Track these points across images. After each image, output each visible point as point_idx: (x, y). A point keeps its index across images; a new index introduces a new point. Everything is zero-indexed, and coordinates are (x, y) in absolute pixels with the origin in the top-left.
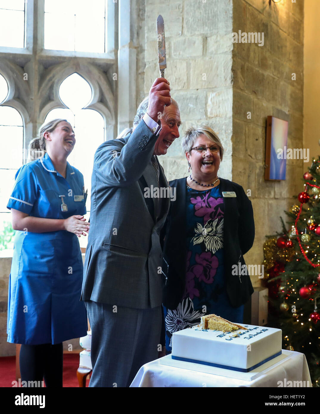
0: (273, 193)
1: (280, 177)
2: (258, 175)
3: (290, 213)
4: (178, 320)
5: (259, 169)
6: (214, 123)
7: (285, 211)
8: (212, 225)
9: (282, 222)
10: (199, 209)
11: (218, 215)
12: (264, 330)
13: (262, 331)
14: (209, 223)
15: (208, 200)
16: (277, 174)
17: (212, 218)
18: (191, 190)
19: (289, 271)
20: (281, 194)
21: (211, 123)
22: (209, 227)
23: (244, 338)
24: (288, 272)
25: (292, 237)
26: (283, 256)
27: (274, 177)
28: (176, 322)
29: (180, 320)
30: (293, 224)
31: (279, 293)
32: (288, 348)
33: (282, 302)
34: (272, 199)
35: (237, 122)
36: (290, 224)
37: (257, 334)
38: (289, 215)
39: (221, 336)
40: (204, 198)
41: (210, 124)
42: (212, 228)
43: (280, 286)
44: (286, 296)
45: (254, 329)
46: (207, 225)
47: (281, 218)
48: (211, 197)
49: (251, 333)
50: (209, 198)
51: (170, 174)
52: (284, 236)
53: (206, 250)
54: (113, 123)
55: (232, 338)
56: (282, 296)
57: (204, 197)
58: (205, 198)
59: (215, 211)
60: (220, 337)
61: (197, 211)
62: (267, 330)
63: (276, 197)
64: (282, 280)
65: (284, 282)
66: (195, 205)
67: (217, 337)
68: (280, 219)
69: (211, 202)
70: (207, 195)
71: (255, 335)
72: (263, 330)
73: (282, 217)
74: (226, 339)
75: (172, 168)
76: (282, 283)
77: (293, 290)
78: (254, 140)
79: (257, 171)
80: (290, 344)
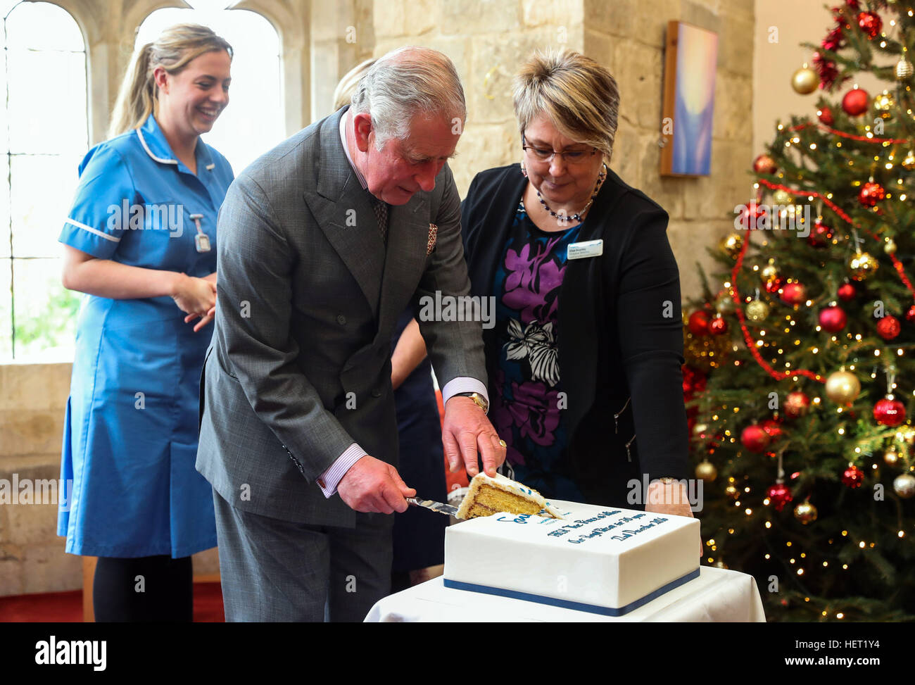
0: (679, 205)
1: (698, 169)
2: (646, 164)
3: (722, 253)
5: (647, 150)
7: (708, 249)
9: (702, 274)
10: (512, 290)
12: (658, 521)
13: (653, 523)
16: (690, 160)
19: (718, 389)
20: (698, 208)
21: (533, 41)
22: (539, 332)
23: (612, 538)
24: (715, 390)
25: (725, 310)
26: (704, 354)
27: (683, 169)
30: (728, 278)
31: (695, 439)
33: (702, 461)
34: (677, 220)
35: (594, 37)
36: (721, 278)
37: (641, 530)
38: (720, 257)
39: (558, 533)
41: (530, 41)
42: (544, 334)
43: (695, 423)
44: (710, 446)
45: (634, 517)
46: (532, 328)
47: (698, 264)
49: (626, 526)
52: (706, 306)
53: (533, 378)
54: (300, 43)
55: (583, 538)
56: (701, 446)
59: (548, 304)
60: (555, 535)
61: (507, 292)
62: (665, 520)
63: (688, 215)
64: (701, 409)
65: (705, 413)
67: (549, 535)
68: (696, 267)
71: (637, 531)
72: (655, 520)
73: (702, 262)
74: (569, 540)
76: (702, 418)
77: (728, 433)
78: (636, 78)
79: (643, 154)
80: (720, 559)
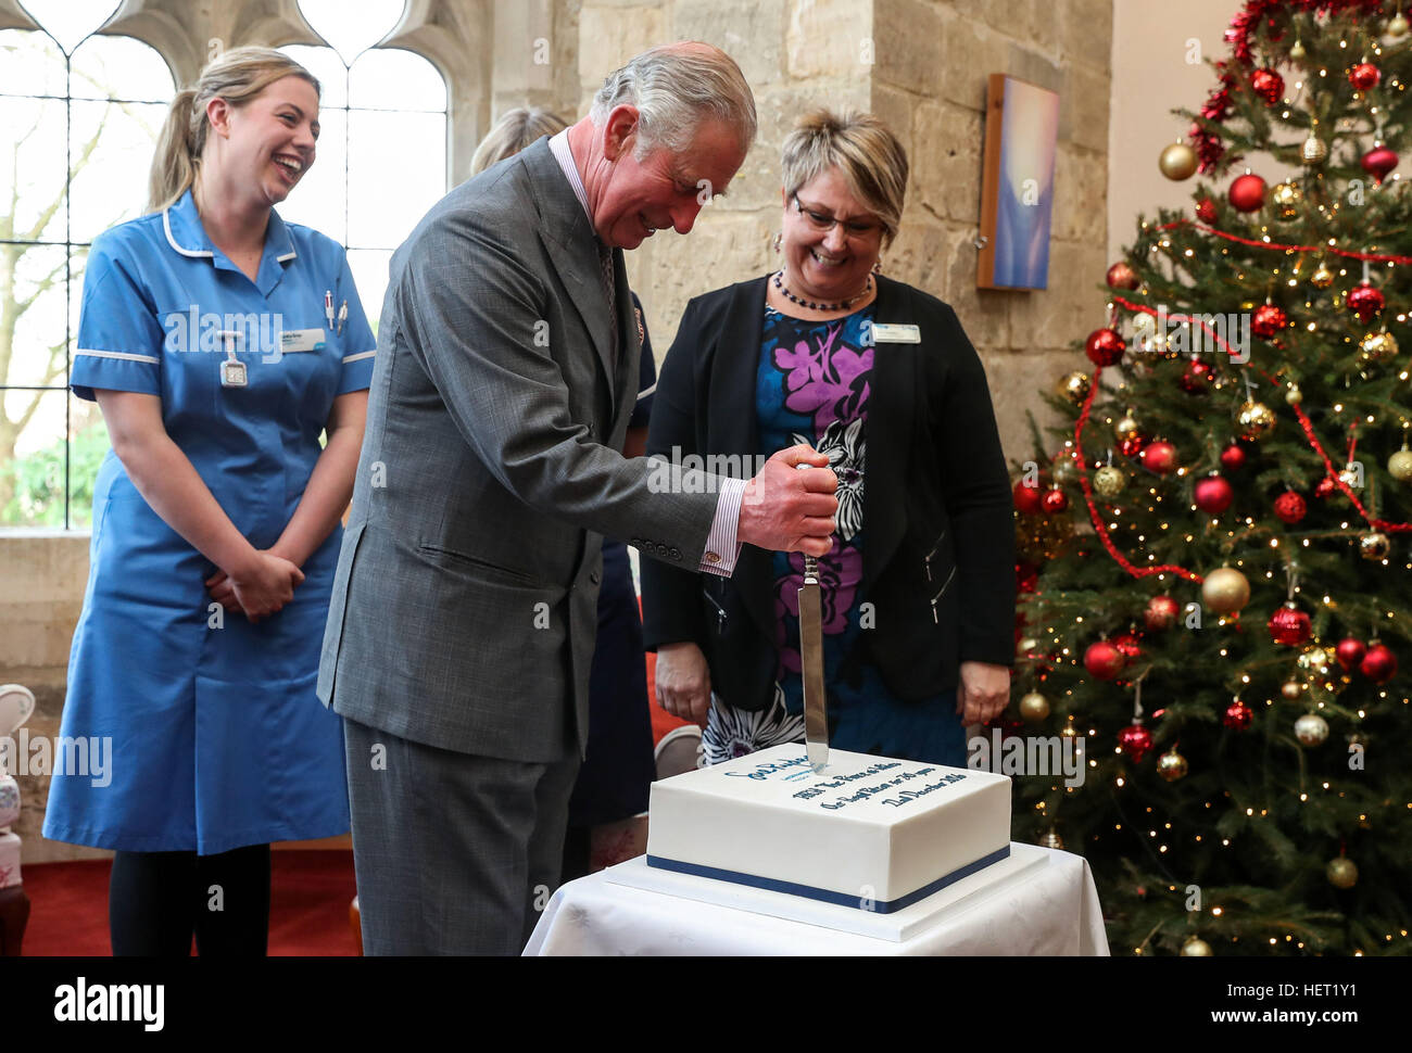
0: (1003, 333)
1: (1030, 280)
2: (956, 272)
3: (1060, 397)
4: (736, 744)
5: (959, 252)
6: (811, 98)
7: (1042, 393)
8: (842, 442)
9: (1034, 427)
10: (799, 389)
11: (862, 406)
12: (952, 779)
13: (944, 782)
14: (833, 433)
15: (834, 357)
16: (1019, 269)
17: (842, 417)
18: (779, 318)
19: (1054, 589)
20: (1030, 335)
21: (800, 98)
22: (835, 447)
23: (883, 803)
24: (1049, 592)
25: (1065, 479)
26: (1034, 540)
27: (1008, 280)
28: (731, 751)
29: (745, 743)
30: (1069, 435)
31: (1020, 660)
32: (1045, 840)
33: (1029, 692)
34: (1001, 351)
35: (886, 95)
36: (1060, 435)
37: (927, 791)
38: (1059, 404)
39: (808, 795)
40: (819, 349)
41: (796, 98)
42: (842, 450)
43: (1020, 637)
44: (1040, 670)
45: (919, 773)
46: (827, 442)
47: (1028, 413)
48: (843, 347)
49: (907, 785)
50: (834, 349)
51: (664, 266)
52: (1038, 473)
54: (476, 95)
55: (843, 803)
56: (1029, 670)
57: (820, 343)
58: (824, 349)
59: (854, 394)
60: (803, 797)
61: (794, 394)
62: (962, 777)
63: (1015, 345)
64: (1029, 618)
65: (1036, 624)
66: (787, 372)
67: (794, 797)
68: (1026, 417)
69: (843, 362)
70: (831, 337)
71: (920, 793)
72: (948, 778)
73: (1033, 410)
74: (823, 805)
75: (671, 245)
76: (1031, 631)
77: (1067, 651)
78: (944, 153)
79: (953, 258)
80: (1052, 829)
